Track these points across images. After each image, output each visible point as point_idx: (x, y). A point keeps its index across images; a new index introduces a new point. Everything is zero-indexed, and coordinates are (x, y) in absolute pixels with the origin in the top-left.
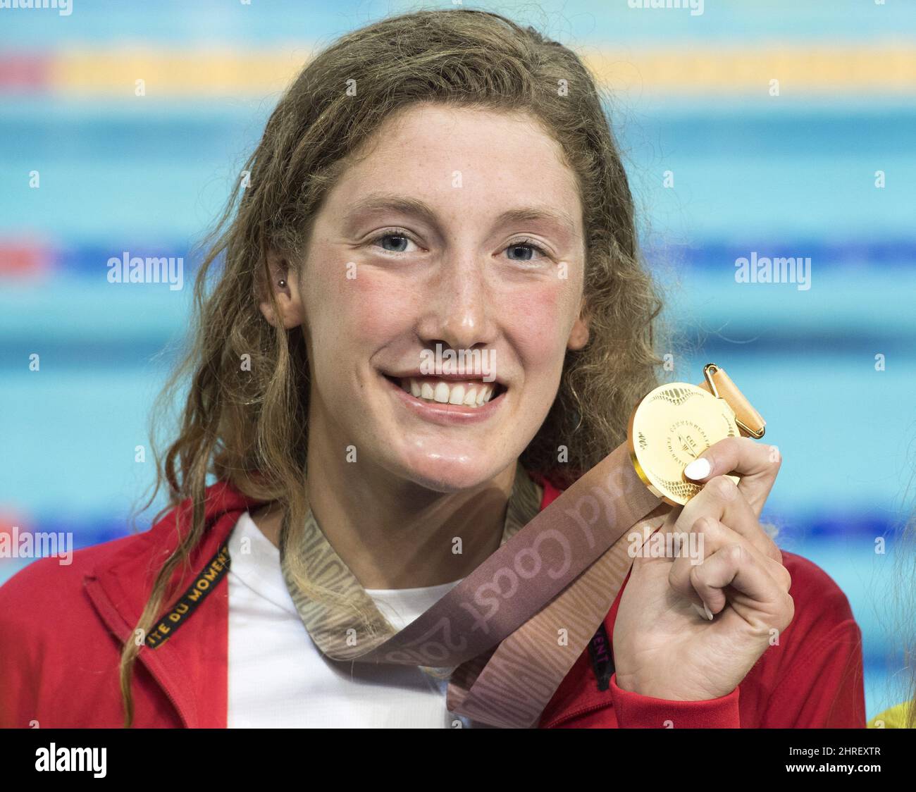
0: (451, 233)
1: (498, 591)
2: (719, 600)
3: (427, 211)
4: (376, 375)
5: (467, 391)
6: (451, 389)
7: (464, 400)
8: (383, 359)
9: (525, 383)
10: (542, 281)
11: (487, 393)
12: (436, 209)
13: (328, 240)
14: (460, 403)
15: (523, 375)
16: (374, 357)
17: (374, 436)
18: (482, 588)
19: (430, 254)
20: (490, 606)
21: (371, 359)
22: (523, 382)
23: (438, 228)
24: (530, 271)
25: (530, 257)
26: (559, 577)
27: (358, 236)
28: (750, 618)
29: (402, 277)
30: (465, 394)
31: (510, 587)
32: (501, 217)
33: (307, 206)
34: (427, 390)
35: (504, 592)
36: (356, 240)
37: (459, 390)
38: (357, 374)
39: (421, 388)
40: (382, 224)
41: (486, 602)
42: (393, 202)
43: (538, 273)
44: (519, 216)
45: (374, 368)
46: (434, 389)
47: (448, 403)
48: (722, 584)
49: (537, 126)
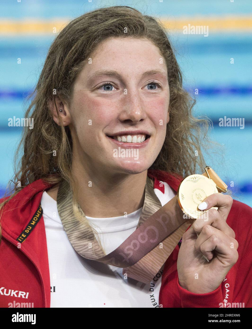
0: (127, 82)
1: (133, 248)
2: (211, 256)
3: (118, 74)
4: (105, 136)
5: (138, 137)
6: (132, 137)
7: (137, 141)
8: (107, 130)
9: (156, 134)
10: (159, 97)
11: (144, 138)
12: (121, 73)
13: (81, 90)
14: (136, 142)
15: (156, 131)
16: (104, 129)
17: (106, 157)
18: (127, 248)
19: (120, 90)
20: (130, 254)
21: (103, 130)
22: (155, 133)
23: (122, 80)
24: (155, 93)
25: (155, 88)
26: (154, 242)
27: (93, 87)
28: (223, 261)
29: (111, 100)
30: (137, 139)
31: (137, 246)
32: (144, 74)
33: (71, 79)
34: (124, 138)
35: (135, 248)
36: (92, 88)
37: (135, 137)
38: (98, 136)
39: (121, 138)
40: (102, 81)
41: (129, 252)
42: (105, 73)
43: (157, 94)
44: (150, 73)
45: (104, 133)
46: (126, 138)
47: (132, 142)
48: (211, 250)
49: (151, 42)
